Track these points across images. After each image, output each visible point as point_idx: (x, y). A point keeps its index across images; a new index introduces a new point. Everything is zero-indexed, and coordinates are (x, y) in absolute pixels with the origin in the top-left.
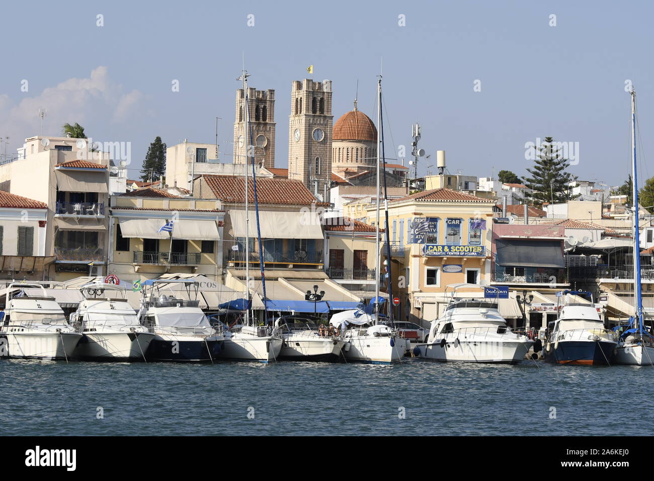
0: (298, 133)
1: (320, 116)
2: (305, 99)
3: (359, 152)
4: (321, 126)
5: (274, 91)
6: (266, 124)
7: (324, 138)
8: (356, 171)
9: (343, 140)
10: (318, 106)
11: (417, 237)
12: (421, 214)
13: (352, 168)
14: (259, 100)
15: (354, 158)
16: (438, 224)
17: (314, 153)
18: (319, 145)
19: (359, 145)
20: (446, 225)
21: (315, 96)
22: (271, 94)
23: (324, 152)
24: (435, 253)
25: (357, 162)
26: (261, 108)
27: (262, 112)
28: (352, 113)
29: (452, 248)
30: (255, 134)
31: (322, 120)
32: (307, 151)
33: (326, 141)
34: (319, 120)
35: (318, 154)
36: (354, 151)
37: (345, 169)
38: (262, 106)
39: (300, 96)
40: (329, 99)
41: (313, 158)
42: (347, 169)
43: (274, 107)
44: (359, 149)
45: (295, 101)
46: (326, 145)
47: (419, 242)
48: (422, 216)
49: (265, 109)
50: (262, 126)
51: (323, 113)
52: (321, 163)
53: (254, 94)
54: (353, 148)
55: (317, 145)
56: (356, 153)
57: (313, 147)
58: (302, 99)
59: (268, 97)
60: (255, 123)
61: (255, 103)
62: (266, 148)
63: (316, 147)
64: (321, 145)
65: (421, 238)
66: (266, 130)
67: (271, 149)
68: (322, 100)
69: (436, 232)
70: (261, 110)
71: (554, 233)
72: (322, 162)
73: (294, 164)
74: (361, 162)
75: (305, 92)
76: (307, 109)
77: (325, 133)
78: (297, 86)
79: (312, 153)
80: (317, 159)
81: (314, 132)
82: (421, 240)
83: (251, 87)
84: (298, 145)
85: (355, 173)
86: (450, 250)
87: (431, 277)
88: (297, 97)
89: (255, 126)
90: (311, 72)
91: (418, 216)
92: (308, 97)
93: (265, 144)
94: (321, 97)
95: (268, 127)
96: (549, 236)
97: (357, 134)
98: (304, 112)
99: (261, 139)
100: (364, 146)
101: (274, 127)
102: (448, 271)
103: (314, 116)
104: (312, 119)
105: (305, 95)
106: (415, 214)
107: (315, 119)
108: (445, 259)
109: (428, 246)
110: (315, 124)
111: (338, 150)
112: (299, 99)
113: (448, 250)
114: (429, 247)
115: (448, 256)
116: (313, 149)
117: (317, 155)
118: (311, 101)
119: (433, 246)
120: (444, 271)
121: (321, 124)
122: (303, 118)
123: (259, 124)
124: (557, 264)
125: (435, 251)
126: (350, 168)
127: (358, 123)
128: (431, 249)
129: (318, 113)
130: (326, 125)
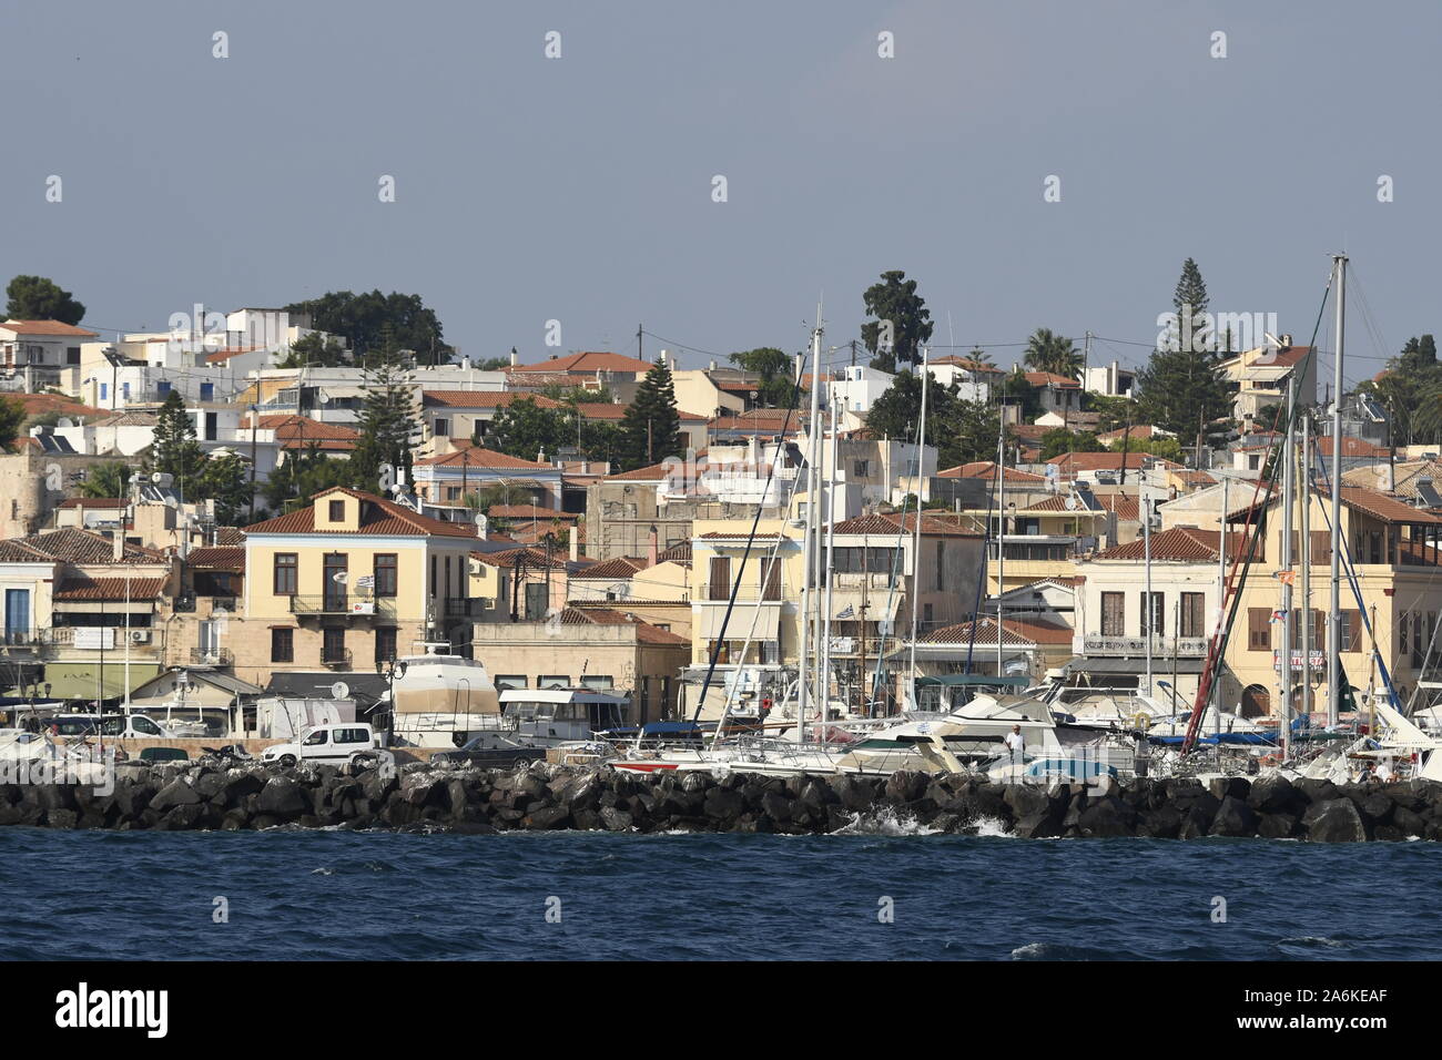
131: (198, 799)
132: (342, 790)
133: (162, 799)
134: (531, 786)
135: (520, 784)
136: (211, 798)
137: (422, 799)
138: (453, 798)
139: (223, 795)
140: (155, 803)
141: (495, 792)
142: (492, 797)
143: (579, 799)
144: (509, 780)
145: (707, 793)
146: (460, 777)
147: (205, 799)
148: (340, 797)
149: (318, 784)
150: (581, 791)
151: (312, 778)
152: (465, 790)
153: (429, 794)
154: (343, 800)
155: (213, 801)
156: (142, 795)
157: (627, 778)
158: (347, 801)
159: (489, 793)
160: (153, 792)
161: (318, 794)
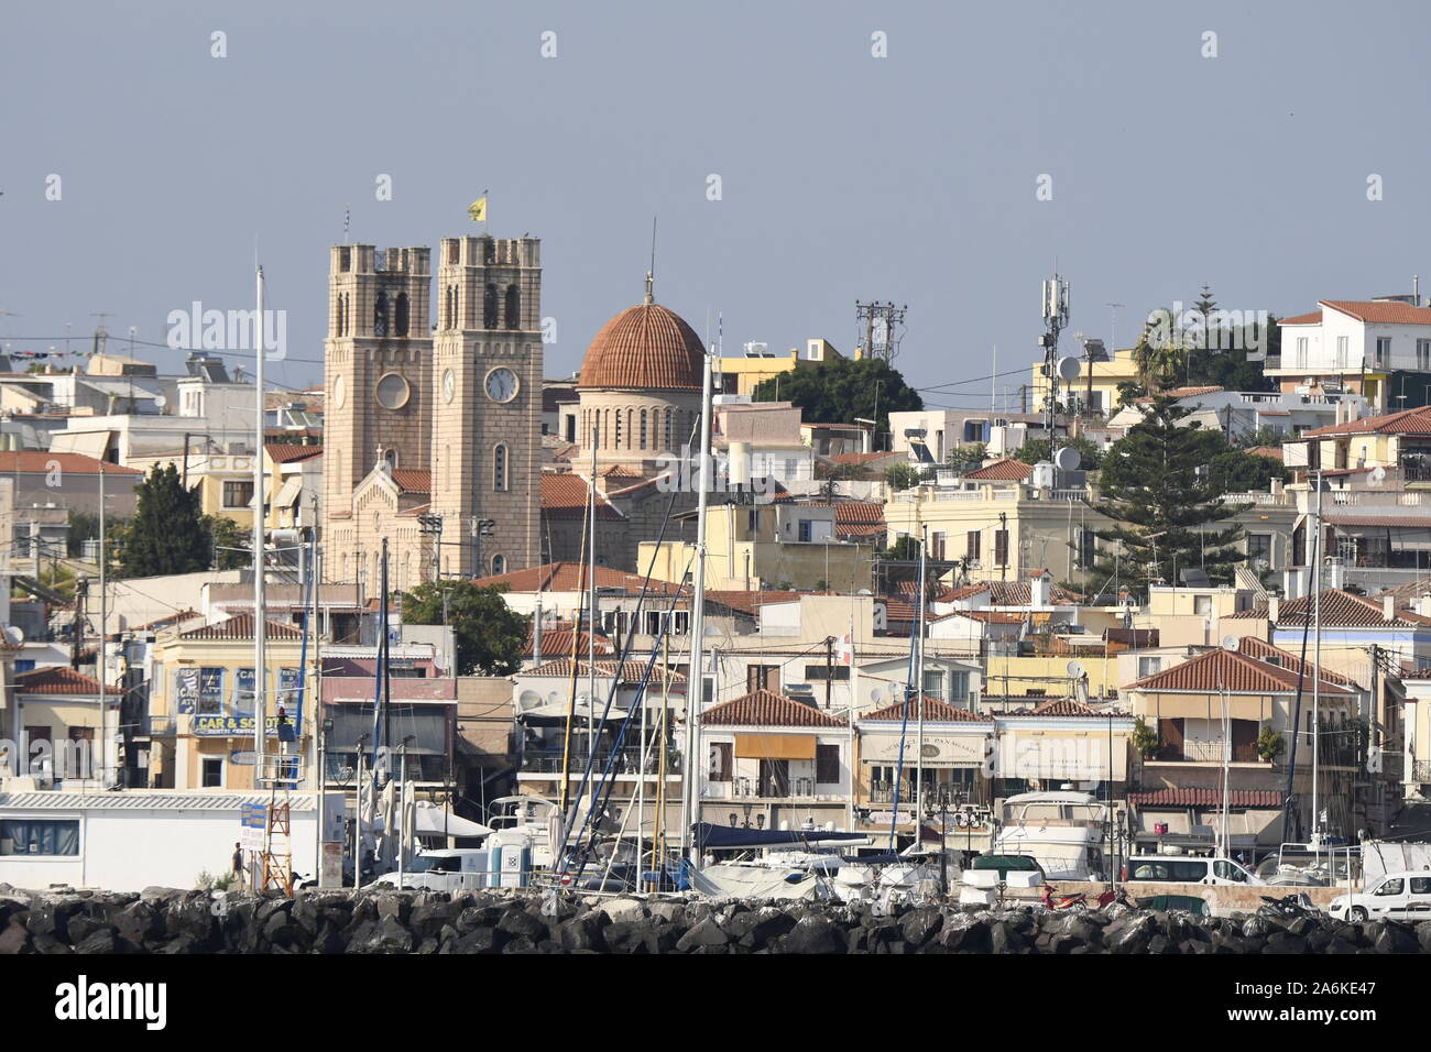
0: (451, 379)
1: (507, 335)
2: (464, 290)
3: (649, 420)
4: (509, 361)
5: (428, 250)
6: (404, 344)
7: (520, 392)
8: (639, 473)
9: (605, 389)
10: (502, 306)
11: (184, 702)
12: (191, 662)
13: (630, 467)
14: (383, 278)
15: (636, 437)
16: (222, 678)
17: (492, 435)
18: (506, 412)
19: (649, 403)
20: (237, 680)
21: (494, 281)
22: (421, 259)
23: (518, 429)
24: (210, 731)
25: (642, 448)
26: (392, 300)
27: (393, 309)
28: (637, 313)
29: (242, 721)
30: (374, 372)
31: (512, 344)
32: (471, 429)
33: (524, 401)
34: (503, 344)
35: (502, 435)
36: (636, 417)
37: (609, 467)
38: (395, 294)
39: (456, 280)
40: (533, 286)
41: (487, 447)
42: (616, 467)
43: (428, 295)
44: (650, 413)
45: (445, 291)
46: (524, 412)
47: (188, 710)
48: (193, 666)
49: (402, 302)
50: (393, 351)
51: (516, 327)
52: (510, 461)
53: (369, 261)
54: (631, 410)
55: (498, 412)
56: (639, 425)
57: (486, 418)
58: (459, 290)
59: (412, 267)
60: (373, 342)
61: (373, 286)
62: (407, 410)
63: (497, 418)
64: (511, 412)
65: (191, 705)
66: (406, 360)
67: (420, 412)
68: (513, 292)
69: (219, 692)
70: (392, 304)
71: (436, 692)
72: (514, 458)
73: (442, 464)
74: (655, 447)
75: (464, 273)
76: (471, 318)
77: (521, 381)
78: (451, 252)
79: (485, 435)
80: (500, 450)
81: (490, 378)
82: (191, 708)
83: (362, 243)
84: (451, 412)
85: (635, 479)
86: (238, 725)
87: (212, 774)
88: (449, 283)
89: (373, 351)
90: (482, 217)
91: (187, 666)
92: (471, 284)
93: (403, 399)
94: (511, 282)
95: (412, 351)
96: (425, 698)
97: (641, 373)
98: (462, 325)
99: (391, 384)
100: (662, 404)
101: (429, 352)
102: (240, 762)
103: (489, 335)
104: (482, 343)
105: (464, 279)
106: (181, 661)
107: (493, 343)
108: (230, 740)
109: (198, 719)
110: (493, 357)
111: (593, 414)
112: (454, 288)
113: (234, 725)
114: (201, 720)
115: (235, 736)
116: (486, 423)
117: (499, 439)
118: (480, 294)
119: (208, 718)
120: (233, 762)
121: (511, 357)
122: (460, 340)
123: (383, 345)
124: (431, 749)
125: (211, 728)
126: (624, 466)
127: (646, 339)
128: (204, 723)
129: (501, 327)
130: (523, 358)
131: (725, 940)
132: (876, 931)
133: (687, 940)
134: (1080, 929)
135: (1069, 926)
136: (740, 938)
137: (957, 942)
138: (994, 940)
139: (750, 936)
140: (681, 944)
141: (1042, 936)
142: (1038, 941)
143: (1126, 944)
144: (1059, 923)
145: (1269, 939)
146: (1004, 919)
147: (733, 939)
148: (875, 939)
149: (856, 924)
150: (1129, 935)
151: (849, 918)
152: (1007, 933)
153: (965, 937)
154: (878, 942)
155: (740, 943)
156: (669, 934)
157: (1181, 922)
158: (882, 943)
159: (1037, 936)
160: (681, 931)
161: (853, 935)
